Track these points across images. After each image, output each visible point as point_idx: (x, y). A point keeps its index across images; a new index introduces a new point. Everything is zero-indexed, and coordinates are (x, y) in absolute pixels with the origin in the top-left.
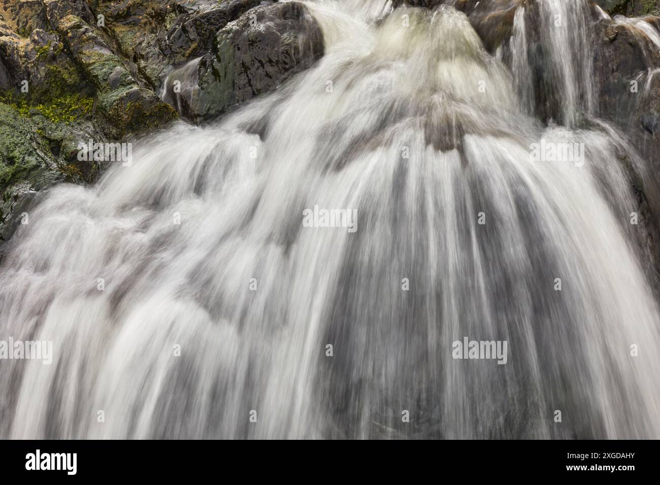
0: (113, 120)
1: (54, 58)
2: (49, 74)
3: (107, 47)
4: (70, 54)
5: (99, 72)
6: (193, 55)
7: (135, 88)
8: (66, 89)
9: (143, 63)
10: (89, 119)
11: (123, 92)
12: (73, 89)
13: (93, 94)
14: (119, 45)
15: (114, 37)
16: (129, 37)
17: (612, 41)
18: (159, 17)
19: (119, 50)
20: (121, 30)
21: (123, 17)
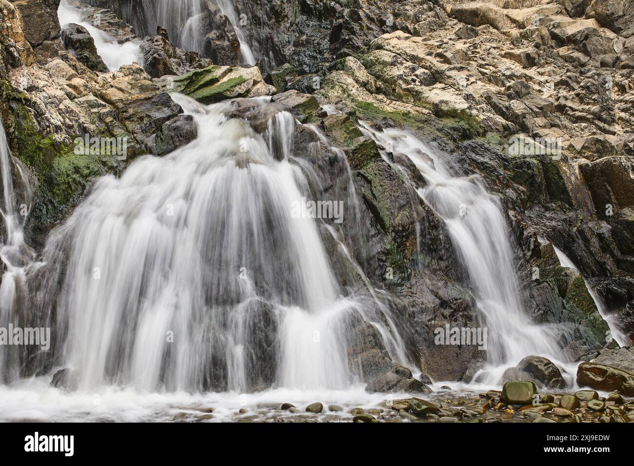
3: (123, 129)
4: (109, 131)
6: (153, 133)
7: (133, 144)
9: (135, 135)
11: (128, 145)
14: (127, 128)
15: (125, 125)
16: (130, 125)
17: (301, 132)
18: (141, 119)
19: (127, 130)
20: (127, 123)
21: (128, 118)
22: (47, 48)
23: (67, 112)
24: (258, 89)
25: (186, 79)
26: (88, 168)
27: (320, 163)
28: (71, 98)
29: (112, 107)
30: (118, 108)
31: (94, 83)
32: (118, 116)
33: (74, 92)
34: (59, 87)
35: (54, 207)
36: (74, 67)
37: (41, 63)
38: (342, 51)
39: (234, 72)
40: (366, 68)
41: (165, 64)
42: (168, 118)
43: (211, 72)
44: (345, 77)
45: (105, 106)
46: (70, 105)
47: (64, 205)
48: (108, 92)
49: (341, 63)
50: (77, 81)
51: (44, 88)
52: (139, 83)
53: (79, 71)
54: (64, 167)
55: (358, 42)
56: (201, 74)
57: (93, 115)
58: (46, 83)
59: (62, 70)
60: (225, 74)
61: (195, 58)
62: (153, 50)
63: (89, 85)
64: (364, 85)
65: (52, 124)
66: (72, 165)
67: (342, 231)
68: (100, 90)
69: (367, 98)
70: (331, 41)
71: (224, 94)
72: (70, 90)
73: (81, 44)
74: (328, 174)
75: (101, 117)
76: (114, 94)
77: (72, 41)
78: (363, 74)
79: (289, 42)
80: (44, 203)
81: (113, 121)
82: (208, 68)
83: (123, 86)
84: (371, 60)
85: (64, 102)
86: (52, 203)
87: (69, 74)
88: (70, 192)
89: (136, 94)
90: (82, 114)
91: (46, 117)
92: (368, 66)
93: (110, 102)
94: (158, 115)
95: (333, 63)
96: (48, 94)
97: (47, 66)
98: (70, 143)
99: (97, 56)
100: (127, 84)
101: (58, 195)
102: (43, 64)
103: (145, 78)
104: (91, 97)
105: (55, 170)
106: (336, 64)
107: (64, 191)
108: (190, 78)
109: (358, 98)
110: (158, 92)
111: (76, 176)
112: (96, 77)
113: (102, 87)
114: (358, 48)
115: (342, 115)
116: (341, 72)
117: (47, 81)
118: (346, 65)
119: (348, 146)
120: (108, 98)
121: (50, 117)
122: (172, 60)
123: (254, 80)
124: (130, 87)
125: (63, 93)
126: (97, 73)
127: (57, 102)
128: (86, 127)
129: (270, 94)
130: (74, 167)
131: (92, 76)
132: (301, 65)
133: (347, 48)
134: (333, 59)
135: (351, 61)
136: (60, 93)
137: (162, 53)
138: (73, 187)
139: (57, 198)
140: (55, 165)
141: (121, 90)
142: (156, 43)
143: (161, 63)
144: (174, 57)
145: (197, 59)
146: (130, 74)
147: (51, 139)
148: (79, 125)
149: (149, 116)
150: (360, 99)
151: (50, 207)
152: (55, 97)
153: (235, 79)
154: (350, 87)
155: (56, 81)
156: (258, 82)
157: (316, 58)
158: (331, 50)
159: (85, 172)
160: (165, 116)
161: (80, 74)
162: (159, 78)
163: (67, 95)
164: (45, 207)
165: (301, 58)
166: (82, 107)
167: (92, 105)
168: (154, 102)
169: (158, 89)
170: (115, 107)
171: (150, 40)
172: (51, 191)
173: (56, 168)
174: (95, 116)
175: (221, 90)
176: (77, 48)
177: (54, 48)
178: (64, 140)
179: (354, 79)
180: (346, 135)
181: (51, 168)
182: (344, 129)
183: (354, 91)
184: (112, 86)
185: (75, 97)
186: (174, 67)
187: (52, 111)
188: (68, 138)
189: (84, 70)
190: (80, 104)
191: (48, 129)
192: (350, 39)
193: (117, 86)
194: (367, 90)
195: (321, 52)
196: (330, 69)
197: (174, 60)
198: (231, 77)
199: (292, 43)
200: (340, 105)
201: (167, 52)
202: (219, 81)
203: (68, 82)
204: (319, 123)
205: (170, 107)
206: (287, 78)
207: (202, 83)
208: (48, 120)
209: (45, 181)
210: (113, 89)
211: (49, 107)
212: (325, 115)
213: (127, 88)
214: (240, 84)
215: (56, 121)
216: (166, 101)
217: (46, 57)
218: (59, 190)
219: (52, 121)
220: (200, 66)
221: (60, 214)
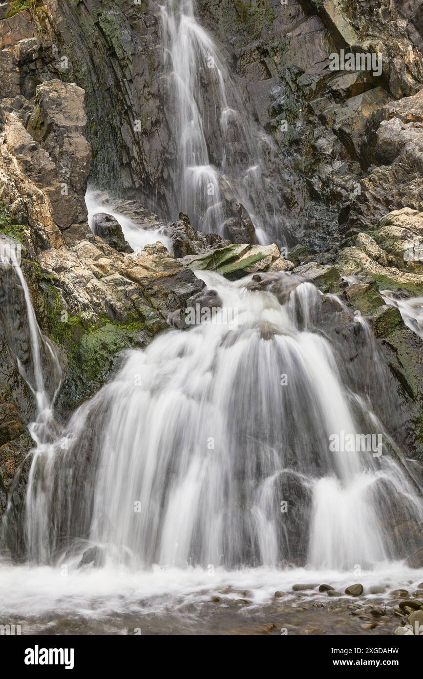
0: (151, 330)
1: (130, 309)
2: (128, 315)
3: (148, 305)
4: (135, 308)
5: (145, 314)
6: (178, 308)
7: (158, 319)
8: (134, 320)
9: (161, 311)
10: (142, 330)
11: (154, 321)
12: (137, 320)
13: (143, 322)
14: (152, 305)
15: (150, 302)
16: (156, 302)
17: (324, 302)
18: (166, 295)
19: (152, 306)
20: (152, 299)
21: (153, 295)
22: (75, 231)
23: (95, 291)
24: (277, 264)
25: (208, 258)
26: (116, 344)
27: (344, 332)
28: (97, 276)
29: (138, 284)
30: (143, 286)
31: (120, 263)
32: (143, 293)
33: (101, 272)
34: (87, 268)
35: (84, 384)
36: (101, 248)
37: (70, 245)
38: (351, 230)
39: (253, 249)
40: (377, 243)
41: (188, 246)
42: (192, 294)
43: (231, 250)
44: (358, 252)
45: (131, 284)
46: (97, 284)
47: (92, 381)
48: (133, 270)
49: (352, 240)
50: (103, 261)
51: (73, 269)
52: (163, 261)
53: (106, 253)
54: (92, 344)
55: (366, 221)
56: (222, 252)
57: (120, 293)
58: (75, 263)
59: (89, 251)
60: (244, 252)
61: (215, 240)
62: (176, 234)
63: (116, 265)
64: (376, 259)
65: (80, 302)
66: (99, 341)
67: (369, 400)
68: (126, 269)
69: (380, 271)
70: (340, 222)
71: (245, 270)
72: (97, 269)
73: (109, 231)
74: (353, 343)
75: (127, 295)
76: (139, 272)
77: (102, 229)
78: (375, 249)
79: (300, 226)
80: (73, 379)
81: (138, 298)
82: (228, 247)
83: (147, 264)
84: (381, 235)
85: (92, 281)
86: (80, 379)
87: (96, 255)
88: (98, 368)
89: (160, 272)
90: (108, 293)
91: (74, 296)
92: (379, 241)
93: (135, 280)
94: (182, 291)
95: (344, 241)
96: (76, 274)
97: (75, 248)
98: (97, 320)
99: (125, 241)
100: (151, 262)
101: (86, 372)
102: (71, 246)
103: (168, 256)
104: (118, 276)
105: (83, 347)
106: (347, 241)
107: (92, 367)
108: (211, 256)
109: (372, 271)
110: (181, 269)
111: (103, 352)
112: (122, 258)
113: (128, 266)
114: (366, 226)
115: (364, 285)
116: (354, 247)
117: (74, 262)
118: (358, 241)
119: (371, 315)
120: (134, 276)
121: (78, 296)
122: (194, 242)
123: (273, 257)
124: (154, 265)
125: (90, 272)
126: (123, 253)
127: (85, 281)
128: (113, 304)
129: (289, 269)
130: (102, 344)
131: (118, 256)
132: (311, 246)
133: (356, 227)
134: (342, 238)
135: (363, 237)
136: (87, 273)
137: (185, 236)
138: (101, 364)
139: (85, 374)
140: (83, 342)
141: (146, 268)
142: (179, 228)
143: (184, 245)
144: (196, 240)
145: (217, 240)
146: (154, 253)
147: (79, 317)
148: (106, 303)
149: (173, 292)
150: (374, 272)
151: (79, 383)
152: (83, 277)
153: (255, 255)
154: (364, 261)
155: (84, 261)
156: (277, 258)
157: (326, 238)
158: (340, 230)
159: (112, 348)
160: (188, 291)
161: (108, 255)
162: (182, 258)
163: (94, 274)
164: (74, 383)
165: (311, 239)
166: (109, 285)
167: (118, 283)
168: (178, 278)
169: (182, 266)
170: (141, 284)
171: (173, 225)
172: (80, 368)
173: (84, 345)
174: (121, 293)
175: (241, 267)
176: (106, 235)
177: (81, 231)
178: (92, 317)
179: (367, 254)
180: (369, 304)
181: (79, 345)
182: (367, 298)
183: (368, 264)
184: (137, 265)
185: (102, 276)
186: (196, 248)
187: (80, 290)
188: (96, 316)
189: (111, 251)
190: (107, 283)
191: (76, 307)
192: (358, 219)
193: (142, 264)
194: (379, 263)
195: (329, 234)
196: (342, 247)
197: (196, 242)
198: (251, 254)
199: (303, 226)
200: (360, 276)
201: (189, 235)
202: (239, 258)
203: (95, 262)
204: (341, 293)
205: (193, 282)
206: (300, 258)
207: (223, 261)
208: (76, 299)
209: (74, 358)
210: (138, 267)
211: (77, 287)
212: (346, 284)
213: (151, 265)
214: (259, 260)
215: (84, 299)
216: (189, 277)
217: (73, 239)
218: (87, 366)
219: (80, 299)
220: (221, 246)
221: (88, 391)
